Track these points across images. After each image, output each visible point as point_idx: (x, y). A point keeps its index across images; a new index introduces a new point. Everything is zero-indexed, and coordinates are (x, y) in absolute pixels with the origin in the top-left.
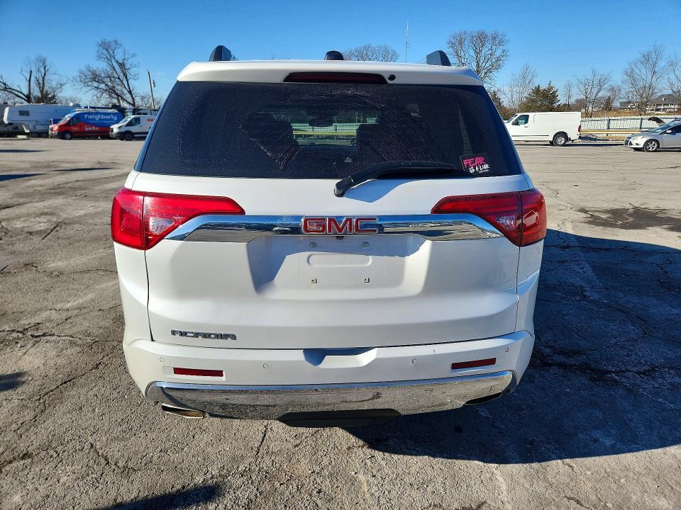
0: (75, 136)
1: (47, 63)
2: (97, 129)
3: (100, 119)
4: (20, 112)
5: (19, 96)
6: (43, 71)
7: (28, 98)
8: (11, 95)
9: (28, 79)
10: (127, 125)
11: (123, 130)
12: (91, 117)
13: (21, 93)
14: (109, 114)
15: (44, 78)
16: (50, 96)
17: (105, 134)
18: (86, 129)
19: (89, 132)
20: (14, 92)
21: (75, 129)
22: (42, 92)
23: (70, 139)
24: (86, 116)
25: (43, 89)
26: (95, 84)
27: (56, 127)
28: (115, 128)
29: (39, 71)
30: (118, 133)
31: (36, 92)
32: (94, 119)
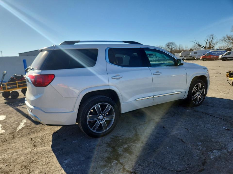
0: (207, 59)
1: (214, 36)
2: (215, 57)
3: (217, 53)
4: (194, 53)
5: (202, 47)
6: (212, 39)
7: (205, 48)
8: (200, 47)
9: (206, 42)
10: (225, 55)
11: (223, 57)
12: (214, 53)
13: (203, 46)
14: (221, 51)
15: (211, 41)
16: (212, 46)
17: (217, 59)
18: (212, 57)
19: (212, 58)
20: (201, 46)
21: (208, 57)
22: (210, 45)
23: (205, 61)
24: (212, 53)
25: (211, 44)
26: (229, 41)
27: (201, 57)
28: (220, 56)
29: (210, 39)
30: (221, 58)
31: (208, 46)
32: (215, 54)
